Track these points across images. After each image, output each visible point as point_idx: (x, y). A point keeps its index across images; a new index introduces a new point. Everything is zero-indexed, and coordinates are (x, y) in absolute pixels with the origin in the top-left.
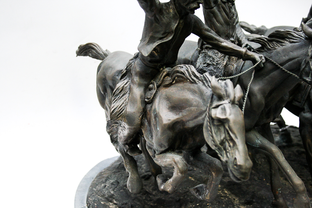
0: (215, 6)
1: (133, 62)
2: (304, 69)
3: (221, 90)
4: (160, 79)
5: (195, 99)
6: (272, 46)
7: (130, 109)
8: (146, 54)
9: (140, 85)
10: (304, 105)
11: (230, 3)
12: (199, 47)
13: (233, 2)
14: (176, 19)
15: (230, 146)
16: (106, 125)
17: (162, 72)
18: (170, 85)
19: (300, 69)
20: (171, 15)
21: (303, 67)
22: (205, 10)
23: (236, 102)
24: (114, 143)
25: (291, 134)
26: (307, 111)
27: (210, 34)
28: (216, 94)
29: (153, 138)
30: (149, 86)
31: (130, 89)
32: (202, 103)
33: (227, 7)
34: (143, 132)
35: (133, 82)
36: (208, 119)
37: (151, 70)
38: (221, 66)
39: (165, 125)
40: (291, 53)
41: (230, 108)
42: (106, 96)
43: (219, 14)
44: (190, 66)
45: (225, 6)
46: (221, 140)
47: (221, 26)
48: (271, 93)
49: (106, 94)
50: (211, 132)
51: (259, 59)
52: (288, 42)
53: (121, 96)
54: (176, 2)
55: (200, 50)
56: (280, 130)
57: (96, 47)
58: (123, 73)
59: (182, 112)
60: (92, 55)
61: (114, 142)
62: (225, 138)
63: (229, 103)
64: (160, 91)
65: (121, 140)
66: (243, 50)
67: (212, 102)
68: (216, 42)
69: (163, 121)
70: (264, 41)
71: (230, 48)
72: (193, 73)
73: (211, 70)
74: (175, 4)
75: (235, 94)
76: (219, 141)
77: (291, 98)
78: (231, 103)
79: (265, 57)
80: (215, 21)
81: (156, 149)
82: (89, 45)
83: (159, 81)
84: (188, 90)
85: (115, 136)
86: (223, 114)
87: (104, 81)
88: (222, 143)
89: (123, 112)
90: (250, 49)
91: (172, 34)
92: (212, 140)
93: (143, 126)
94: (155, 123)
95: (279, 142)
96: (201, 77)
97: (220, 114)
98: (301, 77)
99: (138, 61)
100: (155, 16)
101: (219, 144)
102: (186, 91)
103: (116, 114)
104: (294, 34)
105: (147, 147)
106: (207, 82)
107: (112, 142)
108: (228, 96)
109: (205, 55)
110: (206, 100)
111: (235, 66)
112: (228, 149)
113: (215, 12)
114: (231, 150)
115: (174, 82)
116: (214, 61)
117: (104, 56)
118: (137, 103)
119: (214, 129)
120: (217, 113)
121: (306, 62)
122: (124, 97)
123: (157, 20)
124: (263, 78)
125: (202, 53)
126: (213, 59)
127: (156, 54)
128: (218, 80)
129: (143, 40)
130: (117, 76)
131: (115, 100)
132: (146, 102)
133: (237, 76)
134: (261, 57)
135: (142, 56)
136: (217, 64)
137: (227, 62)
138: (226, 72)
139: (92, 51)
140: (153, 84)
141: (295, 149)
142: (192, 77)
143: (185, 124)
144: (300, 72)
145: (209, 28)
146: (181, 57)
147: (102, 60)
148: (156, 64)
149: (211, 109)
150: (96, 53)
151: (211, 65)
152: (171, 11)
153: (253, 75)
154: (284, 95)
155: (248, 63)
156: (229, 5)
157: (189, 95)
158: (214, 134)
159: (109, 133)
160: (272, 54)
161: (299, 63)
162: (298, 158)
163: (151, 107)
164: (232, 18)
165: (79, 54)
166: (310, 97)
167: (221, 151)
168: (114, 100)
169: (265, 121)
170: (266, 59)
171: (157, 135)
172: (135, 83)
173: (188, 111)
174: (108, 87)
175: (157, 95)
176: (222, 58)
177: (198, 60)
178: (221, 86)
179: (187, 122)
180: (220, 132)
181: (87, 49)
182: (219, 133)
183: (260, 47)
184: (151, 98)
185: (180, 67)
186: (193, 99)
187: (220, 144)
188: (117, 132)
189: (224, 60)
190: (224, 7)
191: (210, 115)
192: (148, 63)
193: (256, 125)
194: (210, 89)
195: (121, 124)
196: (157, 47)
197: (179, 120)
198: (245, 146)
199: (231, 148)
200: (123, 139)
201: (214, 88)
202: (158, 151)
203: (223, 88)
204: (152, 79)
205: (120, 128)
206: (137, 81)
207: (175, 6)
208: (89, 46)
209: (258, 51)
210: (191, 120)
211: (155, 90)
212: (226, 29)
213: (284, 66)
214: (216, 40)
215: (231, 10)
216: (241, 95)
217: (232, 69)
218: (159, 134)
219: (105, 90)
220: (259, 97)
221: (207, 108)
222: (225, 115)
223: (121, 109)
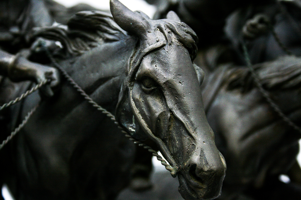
134: (49, 75)
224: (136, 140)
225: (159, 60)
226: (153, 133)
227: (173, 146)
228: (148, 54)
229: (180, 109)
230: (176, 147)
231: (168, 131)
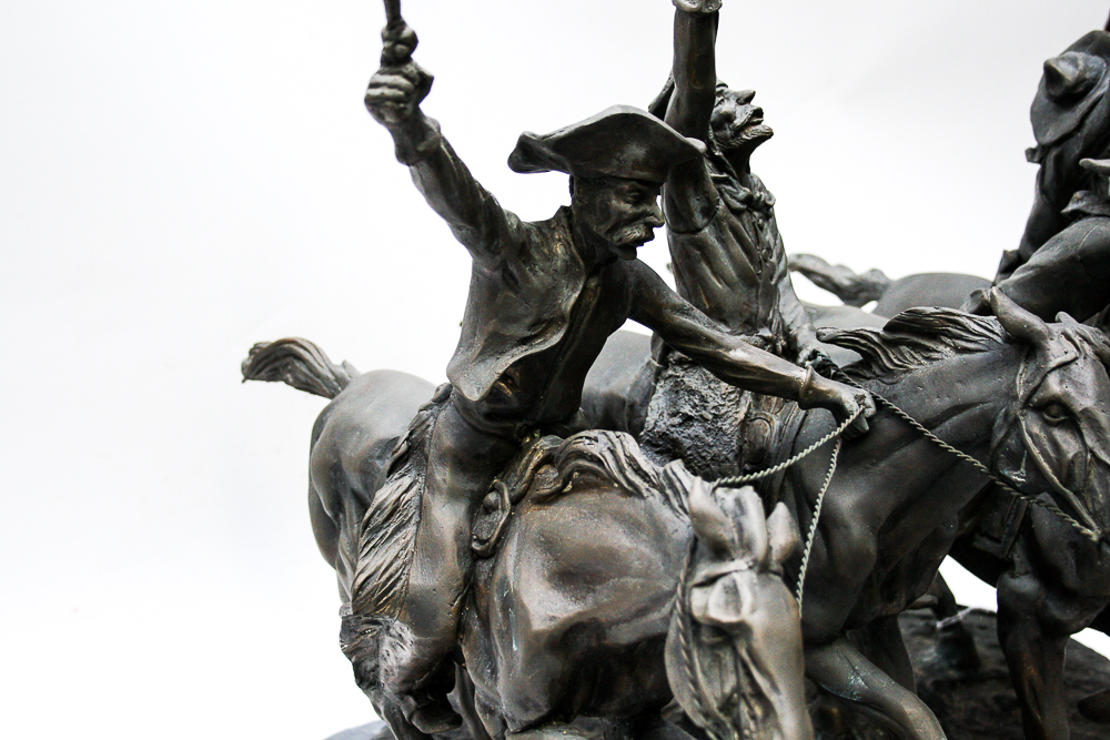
0: (706, 225)
1: (432, 414)
2: (1002, 442)
3: (722, 524)
4: (522, 476)
5: (636, 549)
6: (896, 361)
7: (419, 578)
8: (473, 393)
9: (454, 495)
10: (1012, 548)
11: (756, 214)
12: (654, 359)
13: (768, 209)
14: (576, 277)
15: (753, 717)
16: (339, 629)
17: (528, 450)
18: (556, 496)
19: (988, 441)
20: (559, 263)
21: (1000, 435)
22: (674, 238)
23: (775, 566)
24: (368, 687)
25: (976, 639)
26: (1022, 571)
27: (689, 321)
28: (705, 540)
29: (496, 679)
30: (486, 499)
31: (421, 509)
32: (660, 564)
33: (747, 226)
34: (466, 654)
35: (430, 484)
36: (680, 623)
37: (492, 443)
38: (730, 424)
39: (538, 635)
40: (959, 385)
41: (752, 586)
42: (339, 524)
43: (721, 251)
44: (622, 438)
45: (739, 224)
46: (723, 694)
47: (726, 289)
48: (896, 516)
49: (341, 516)
50: (692, 668)
51: (855, 405)
52: (948, 349)
53: (390, 532)
54: (575, 219)
55: (658, 368)
56: (939, 625)
57: (308, 351)
58: (396, 452)
59: (594, 591)
60: (296, 379)
61: (367, 684)
62: (737, 689)
63: (750, 568)
64: (523, 517)
65: (392, 679)
66: (800, 374)
67: (692, 564)
68: (710, 349)
69: (533, 623)
70: (869, 344)
71: (759, 369)
72: (632, 460)
73: (696, 436)
74: (571, 227)
75: (769, 540)
76: (715, 698)
77: (967, 525)
78: (756, 569)
79: (874, 398)
80: (708, 272)
81: (510, 715)
82: (287, 345)
83: (520, 480)
84: (615, 519)
85: (370, 664)
86: (730, 607)
87: (335, 472)
88: (728, 705)
89: (395, 589)
90: (824, 368)
91: (561, 326)
92: (694, 696)
93: (463, 633)
94: (504, 629)
95: (937, 667)
96: (657, 474)
97: (719, 606)
98: (993, 468)
99: (446, 413)
100: (503, 267)
101: (716, 711)
102: (609, 521)
103: (373, 596)
104: (968, 321)
105: (477, 706)
106: (676, 493)
107: (359, 685)
108: (747, 546)
109: (677, 384)
110: (674, 556)
111: (777, 423)
112: (749, 728)
113: (707, 243)
114: (758, 730)
115: (570, 486)
116: (705, 408)
117: (335, 383)
118: (444, 558)
119: (699, 655)
120: (710, 604)
121: (1011, 419)
122: (399, 535)
123: (511, 282)
124: (867, 468)
125: (666, 379)
126: (703, 399)
127: (509, 392)
128: (714, 489)
129: (465, 343)
130: (379, 458)
131: (371, 545)
132: (473, 551)
133: (780, 468)
134: (860, 399)
135: (462, 398)
136: (715, 416)
137: (749, 408)
138: (745, 442)
139: (296, 367)
140: (499, 490)
141: (990, 692)
142: (627, 473)
143: (604, 632)
144: (990, 453)
145: (687, 303)
146: (596, 388)
147: (331, 396)
148: (509, 425)
149: (691, 590)
150: (307, 372)
151: (697, 420)
152: (559, 249)
153: (834, 460)
154: (944, 524)
155: (820, 415)
156: (754, 220)
157: (618, 537)
158: (700, 676)
159: (349, 654)
160: (899, 386)
161: (987, 422)
162: (1001, 724)
163: (493, 570)
164: (766, 261)
165: (251, 376)
166: (1031, 522)
167: (724, 734)
168: (365, 545)
169: (879, 608)
170: (878, 403)
171: (510, 668)
172: (438, 487)
173: (616, 591)
174: (349, 494)
175: (512, 528)
176: (733, 396)
177: (652, 403)
178: (725, 511)
179: (613, 628)
180: (720, 669)
181: (277, 359)
182: (716, 671)
183: (860, 362)
184: (493, 539)
185: (587, 438)
186: (630, 550)
187: (721, 709)
188: (375, 653)
189: (738, 403)
190: (738, 226)
191: (687, 609)
192: (482, 419)
193: (851, 624)
194: (687, 519)
195: (388, 628)
196: (512, 370)
197: (584, 619)
198: (803, 714)
199: (756, 724)
200: (396, 676)
201: (699, 519)
202: (513, 721)
203: (730, 516)
204: (494, 474)
205: (387, 639)
206: (444, 480)
207: (571, 232)
208: (284, 349)
209: (852, 374)
210: (624, 622)
211: (507, 514)
212: (744, 299)
213: (938, 429)
214: (710, 340)
215: (761, 235)
216: (790, 539)
217: (766, 435)
218: (519, 665)
219: (337, 505)
220: (857, 530)
221: (676, 586)
222: (738, 610)
223: (391, 576)
224: (1025, 494)
225: (1070, 379)
226: (1061, 482)
227: (1093, 501)
228: (1054, 369)
229: (1104, 449)
230: (1098, 502)
231: (1086, 480)
